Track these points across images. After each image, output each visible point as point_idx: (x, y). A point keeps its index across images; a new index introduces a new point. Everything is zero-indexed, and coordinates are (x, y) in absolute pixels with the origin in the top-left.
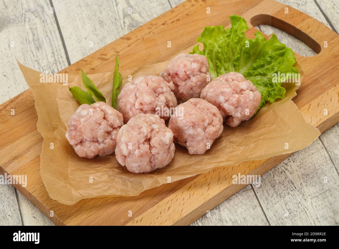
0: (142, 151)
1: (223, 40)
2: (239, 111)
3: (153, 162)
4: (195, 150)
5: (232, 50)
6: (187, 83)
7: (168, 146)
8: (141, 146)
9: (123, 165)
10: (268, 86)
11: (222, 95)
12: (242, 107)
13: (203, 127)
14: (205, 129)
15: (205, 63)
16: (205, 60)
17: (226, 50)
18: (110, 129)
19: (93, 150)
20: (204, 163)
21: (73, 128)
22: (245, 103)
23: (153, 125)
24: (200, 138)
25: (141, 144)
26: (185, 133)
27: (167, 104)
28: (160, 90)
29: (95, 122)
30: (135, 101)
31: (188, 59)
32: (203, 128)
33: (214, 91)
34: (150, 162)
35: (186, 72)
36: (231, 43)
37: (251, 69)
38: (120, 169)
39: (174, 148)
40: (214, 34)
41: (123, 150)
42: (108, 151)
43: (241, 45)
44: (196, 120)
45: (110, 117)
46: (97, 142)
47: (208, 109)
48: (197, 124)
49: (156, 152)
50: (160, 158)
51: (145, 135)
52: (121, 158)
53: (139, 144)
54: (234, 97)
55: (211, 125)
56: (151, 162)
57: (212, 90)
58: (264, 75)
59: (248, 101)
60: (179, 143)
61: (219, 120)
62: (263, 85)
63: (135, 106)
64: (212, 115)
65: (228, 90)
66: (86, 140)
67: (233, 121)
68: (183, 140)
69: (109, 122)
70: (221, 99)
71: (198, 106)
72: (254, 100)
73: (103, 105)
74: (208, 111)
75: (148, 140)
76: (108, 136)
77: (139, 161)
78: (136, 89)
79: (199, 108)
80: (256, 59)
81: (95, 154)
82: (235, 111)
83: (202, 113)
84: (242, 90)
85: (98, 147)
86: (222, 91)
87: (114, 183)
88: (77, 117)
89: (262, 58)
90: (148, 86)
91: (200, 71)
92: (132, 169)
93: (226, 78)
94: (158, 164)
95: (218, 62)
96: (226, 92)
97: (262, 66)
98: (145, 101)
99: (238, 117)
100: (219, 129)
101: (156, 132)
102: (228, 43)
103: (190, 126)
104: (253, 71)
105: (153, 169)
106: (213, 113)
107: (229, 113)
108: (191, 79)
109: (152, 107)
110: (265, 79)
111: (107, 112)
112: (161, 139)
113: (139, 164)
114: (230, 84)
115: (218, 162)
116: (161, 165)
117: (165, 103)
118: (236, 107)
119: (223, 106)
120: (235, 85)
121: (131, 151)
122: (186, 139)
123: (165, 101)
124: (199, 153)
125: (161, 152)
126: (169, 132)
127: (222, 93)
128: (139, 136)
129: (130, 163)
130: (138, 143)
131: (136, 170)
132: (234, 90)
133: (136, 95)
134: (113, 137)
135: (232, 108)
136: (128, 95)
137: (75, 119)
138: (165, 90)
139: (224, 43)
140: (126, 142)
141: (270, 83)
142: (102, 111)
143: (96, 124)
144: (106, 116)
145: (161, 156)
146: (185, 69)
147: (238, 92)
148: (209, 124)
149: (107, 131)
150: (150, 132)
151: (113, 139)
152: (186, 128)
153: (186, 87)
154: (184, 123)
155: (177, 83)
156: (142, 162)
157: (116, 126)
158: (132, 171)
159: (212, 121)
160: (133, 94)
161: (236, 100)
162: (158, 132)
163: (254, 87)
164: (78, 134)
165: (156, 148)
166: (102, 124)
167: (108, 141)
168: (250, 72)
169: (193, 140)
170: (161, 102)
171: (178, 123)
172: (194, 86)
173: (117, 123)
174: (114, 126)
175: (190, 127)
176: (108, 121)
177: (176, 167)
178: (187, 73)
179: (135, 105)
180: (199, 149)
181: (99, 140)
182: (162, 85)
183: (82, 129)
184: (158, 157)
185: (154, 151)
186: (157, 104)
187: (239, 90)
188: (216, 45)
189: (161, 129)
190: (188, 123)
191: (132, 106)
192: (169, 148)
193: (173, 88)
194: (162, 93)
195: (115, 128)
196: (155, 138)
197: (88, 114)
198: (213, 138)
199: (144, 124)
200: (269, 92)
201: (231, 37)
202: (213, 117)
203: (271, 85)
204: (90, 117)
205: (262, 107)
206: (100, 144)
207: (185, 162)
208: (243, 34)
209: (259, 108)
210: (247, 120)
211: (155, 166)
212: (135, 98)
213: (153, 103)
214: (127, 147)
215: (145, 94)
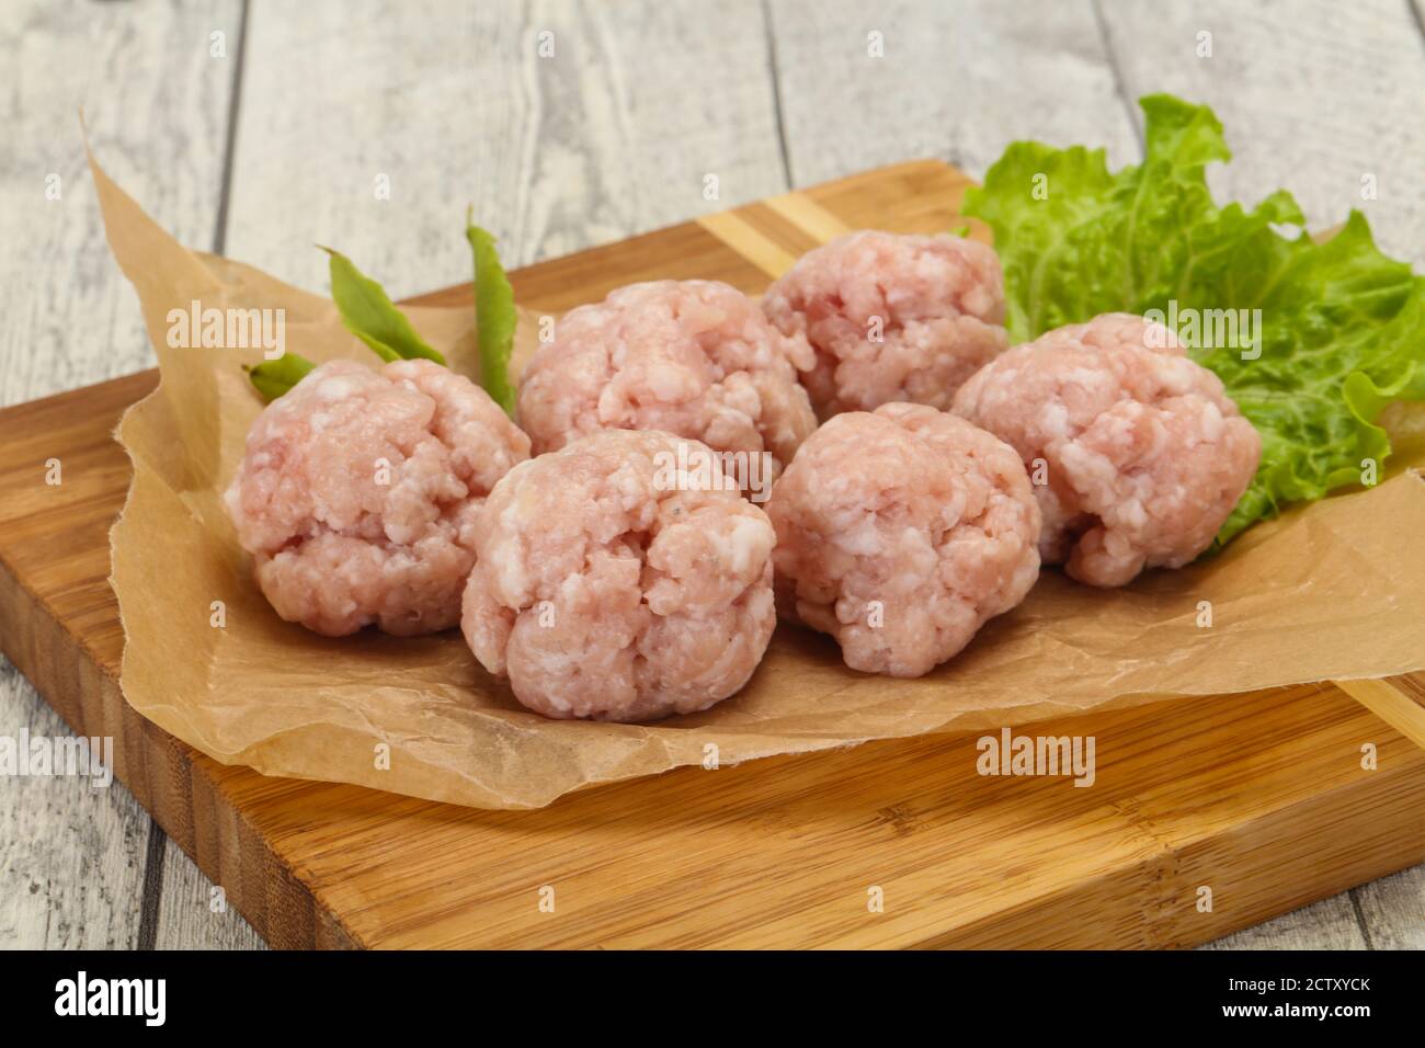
0: (597, 585)
1: (1096, 213)
2: (1141, 493)
3: (651, 658)
4: (880, 646)
5: (1135, 262)
6: (884, 353)
7: (738, 588)
8: (601, 558)
9: (491, 665)
10: (1301, 436)
11: (1058, 398)
12: (1154, 473)
13: (931, 524)
14: (942, 537)
15: (987, 274)
17: (1101, 256)
18: (458, 489)
19: (354, 580)
21: (265, 458)
22: (1176, 451)
24: (909, 580)
25: (599, 549)
26: (836, 547)
27: (762, 426)
28: (736, 349)
29: (382, 437)
30: (602, 385)
32: (932, 531)
33: (1019, 380)
34: (632, 655)
35: (883, 293)
36: (1132, 228)
37: (1224, 357)
38: (474, 693)
39: (770, 613)
41: (505, 568)
42: (430, 604)
43: (1182, 238)
44: (902, 483)
45: (465, 428)
46: (382, 540)
47: (972, 455)
48: (905, 503)
49: (672, 598)
50: (687, 639)
51: (629, 503)
52: (488, 627)
53: (587, 550)
54: (1124, 414)
55: (976, 528)
56: (639, 659)
57: (1009, 375)
58: (1286, 384)
59: (1190, 442)
61: (1022, 512)
62: (1275, 426)
63: (596, 407)
64: (987, 483)
65: (1091, 377)
66: (324, 525)
67: (1102, 549)
68: (824, 589)
69: (457, 450)
70: (1055, 418)
71: (924, 432)
72: (1220, 445)
73: (440, 373)
74: (970, 461)
75: (640, 538)
76: (436, 522)
77: (575, 640)
78: (616, 329)
79: (926, 441)
81: (359, 603)
82: (1118, 488)
84: (1164, 392)
85: (381, 567)
86: (1064, 376)
87: (433, 739)
88: (293, 409)
89: (1286, 318)
90: (676, 315)
91: (957, 302)
92: (538, 689)
93: (1090, 335)
94: (675, 674)
95: (1054, 309)
96: (1082, 388)
97: (1283, 350)
98: (652, 384)
99: (1130, 528)
100: (1018, 561)
101: (684, 504)
102: (1121, 227)
103: (866, 511)
104: (1233, 366)
105: (647, 706)
106: (994, 473)
107: (1086, 496)
108: (906, 333)
109: (685, 425)
110: (1292, 405)
111: (448, 406)
112: (706, 539)
113: (576, 655)
114: (1105, 356)
116: (687, 685)
117: (755, 422)
118: (1128, 471)
119: (1059, 453)
120: (1133, 362)
121: (544, 579)
122: (838, 583)
123: (756, 408)
124: (896, 667)
125: (699, 611)
126: (756, 519)
127: (1061, 391)
128: (595, 506)
129: (529, 650)
130: (585, 540)
131: (556, 693)
132: (1124, 385)
133: (610, 357)
134: (466, 529)
135: (1103, 467)
136: (572, 356)
137: (284, 414)
138: (762, 355)
139: (1098, 227)
140: (524, 529)
141: (1313, 423)
142: (429, 394)
143: (388, 445)
144: (443, 421)
145: (692, 632)
146: (883, 278)
147: (1145, 396)
148: (967, 521)
149: (436, 492)
150: (657, 502)
151: (462, 538)
152: (843, 518)
153: (874, 367)
154: (834, 491)
155: (833, 344)
156: (594, 648)
157: (485, 477)
158: (535, 703)
159: (985, 512)
160: (597, 354)
161: (1132, 426)
162: (695, 508)
164: (288, 486)
165: (677, 580)
166: (415, 452)
167: (437, 543)
169: (875, 591)
170: (736, 406)
171: (807, 492)
172: (918, 370)
173: (494, 464)
174: (479, 479)
175: (865, 517)
176: (451, 446)
177: (766, 718)
178: (893, 296)
179: (597, 399)
180: (898, 641)
181: (389, 528)
182: (752, 332)
183: (312, 462)
184: (681, 633)
185: (661, 596)
186: (715, 416)
187: (1148, 388)
188: (1056, 234)
189: (715, 497)
190: (858, 495)
191: (582, 407)
192: (741, 602)
193: (808, 361)
194: (747, 369)
195: (479, 492)
196: (676, 529)
197: (352, 396)
198: (981, 596)
199: (633, 455)
200: (1301, 460)
201: (1138, 199)
202: (993, 491)
203: (1318, 432)
204: (362, 409)
205: (1255, 523)
206: (391, 553)
207: (819, 700)
208: (1198, 174)
209: (1242, 522)
210: (1176, 563)
211: (656, 686)
212: (603, 369)
213: (689, 406)
214: (525, 558)
215: (656, 353)
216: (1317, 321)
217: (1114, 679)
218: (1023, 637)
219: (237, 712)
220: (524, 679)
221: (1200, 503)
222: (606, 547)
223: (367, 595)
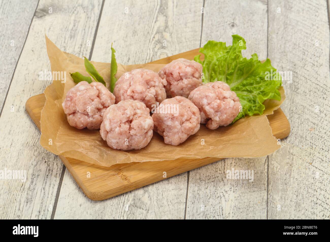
0: (122, 130)
1: (222, 55)
2: (219, 115)
3: (130, 142)
4: (170, 140)
5: (228, 65)
6: (179, 84)
7: (146, 131)
8: (123, 125)
9: (104, 139)
10: (251, 102)
12: (221, 112)
14: (182, 123)
15: (199, 70)
16: (199, 67)
17: (222, 64)
18: (101, 107)
19: (82, 121)
20: (174, 153)
21: (69, 99)
22: (225, 109)
23: (137, 110)
24: (176, 130)
26: (164, 123)
27: (156, 96)
28: (152, 83)
29: (89, 98)
30: (128, 88)
31: (185, 63)
32: (180, 122)
33: (200, 94)
35: (179, 74)
36: (228, 59)
37: (241, 85)
38: (101, 143)
39: (152, 134)
40: (216, 48)
41: (107, 125)
42: (96, 126)
43: (237, 62)
45: (103, 96)
47: (189, 108)
48: (176, 117)
49: (134, 133)
50: (136, 139)
51: (128, 116)
52: (104, 133)
53: (120, 123)
54: (216, 102)
55: (189, 122)
57: (198, 92)
58: (250, 92)
59: (227, 108)
60: (158, 132)
61: (197, 119)
62: (247, 100)
64: (191, 113)
65: (212, 95)
66: (78, 111)
67: (212, 124)
68: (162, 130)
70: (205, 101)
71: (182, 103)
72: (233, 108)
73: (100, 85)
74: (189, 109)
75: (130, 122)
76: (97, 112)
77: (117, 138)
78: (131, 79)
79: (182, 105)
80: (248, 77)
81: (83, 125)
82: (215, 115)
83: (183, 109)
84: (225, 98)
85: (87, 120)
86: (207, 94)
87: (93, 152)
88: (74, 91)
89: (253, 78)
90: (142, 77)
91: (193, 75)
92: (111, 144)
93: (213, 85)
94: (134, 145)
96: (210, 97)
97: (251, 84)
98: (137, 89)
99: (216, 121)
100: (196, 127)
101: (138, 116)
102: (226, 58)
103: (169, 118)
104: (242, 87)
105: (129, 149)
106: (193, 111)
107: (209, 115)
108: (183, 81)
109: (142, 96)
110: (251, 96)
111: (101, 92)
112: (141, 123)
113: (117, 140)
114: (215, 91)
115: (187, 155)
116: (136, 146)
117: (154, 96)
118: (217, 112)
119: (205, 108)
120: (219, 92)
121: (113, 128)
122: (164, 129)
123: (155, 94)
124: (173, 144)
125: (139, 135)
126: (150, 119)
127: (206, 97)
128: (122, 116)
129: (110, 138)
130: (120, 121)
131: (114, 146)
132: (217, 96)
133: (130, 83)
134: (102, 114)
135: (212, 111)
136: (124, 82)
137: (73, 92)
138: (157, 84)
139: (222, 58)
140: (110, 119)
141: (254, 100)
142: (98, 90)
144: (100, 94)
145: (137, 138)
146: (180, 71)
147: (221, 99)
148: (187, 120)
149: (97, 107)
150: (133, 115)
151: (101, 115)
152: (166, 119)
153: (177, 86)
154: (164, 114)
155: (170, 81)
156: (121, 140)
157: (107, 105)
158: (111, 146)
159: (190, 118)
160: (128, 83)
161: (217, 104)
162: (140, 117)
163: (237, 98)
164: (72, 104)
165: (135, 130)
166: (95, 100)
167: (97, 116)
168: (239, 87)
169: (170, 131)
170: (151, 93)
172: (184, 87)
174: (105, 105)
176: (101, 99)
177: (150, 152)
178: (181, 74)
179: (127, 91)
180: (173, 140)
181: (89, 113)
182: (155, 79)
183: (77, 101)
185: (132, 132)
186: (147, 95)
187: (222, 97)
188: (215, 58)
189: (143, 115)
190: (168, 115)
191: (124, 92)
192: (147, 133)
193: (166, 84)
194: (154, 86)
195: (105, 107)
196: (136, 121)
197: (85, 89)
198: (188, 133)
199: (130, 107)
200: (250, 107)
201: (230, 54)
202: (192, 115)
203: (254, 102)
204: (86, 92)
205: (241, 118)
206: (89, 117)
207: (159, 149)
208: (240, 52)
209: (238, 118)
210: (225, 126)
211: (131, 146)
212: (129, 86)
213: (143, 93)
214: (110, 124)
215: (138, 84)
216: (258, 79)
217: (209, 150)
218: (196, 139)
219: (61, 144)
220: (109, 142)
221: (229, 118)
222: (124, 123)
223: (84, 124)
